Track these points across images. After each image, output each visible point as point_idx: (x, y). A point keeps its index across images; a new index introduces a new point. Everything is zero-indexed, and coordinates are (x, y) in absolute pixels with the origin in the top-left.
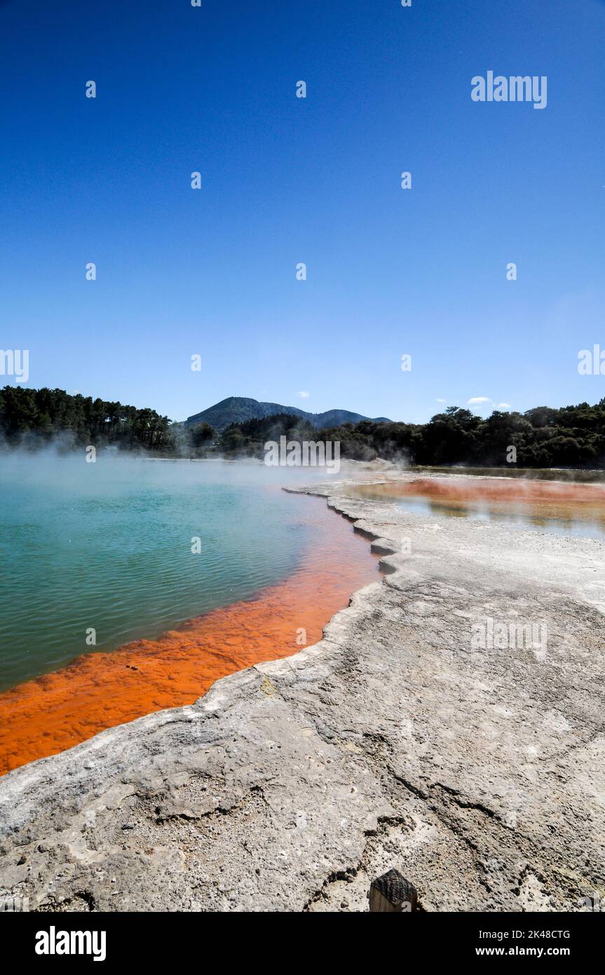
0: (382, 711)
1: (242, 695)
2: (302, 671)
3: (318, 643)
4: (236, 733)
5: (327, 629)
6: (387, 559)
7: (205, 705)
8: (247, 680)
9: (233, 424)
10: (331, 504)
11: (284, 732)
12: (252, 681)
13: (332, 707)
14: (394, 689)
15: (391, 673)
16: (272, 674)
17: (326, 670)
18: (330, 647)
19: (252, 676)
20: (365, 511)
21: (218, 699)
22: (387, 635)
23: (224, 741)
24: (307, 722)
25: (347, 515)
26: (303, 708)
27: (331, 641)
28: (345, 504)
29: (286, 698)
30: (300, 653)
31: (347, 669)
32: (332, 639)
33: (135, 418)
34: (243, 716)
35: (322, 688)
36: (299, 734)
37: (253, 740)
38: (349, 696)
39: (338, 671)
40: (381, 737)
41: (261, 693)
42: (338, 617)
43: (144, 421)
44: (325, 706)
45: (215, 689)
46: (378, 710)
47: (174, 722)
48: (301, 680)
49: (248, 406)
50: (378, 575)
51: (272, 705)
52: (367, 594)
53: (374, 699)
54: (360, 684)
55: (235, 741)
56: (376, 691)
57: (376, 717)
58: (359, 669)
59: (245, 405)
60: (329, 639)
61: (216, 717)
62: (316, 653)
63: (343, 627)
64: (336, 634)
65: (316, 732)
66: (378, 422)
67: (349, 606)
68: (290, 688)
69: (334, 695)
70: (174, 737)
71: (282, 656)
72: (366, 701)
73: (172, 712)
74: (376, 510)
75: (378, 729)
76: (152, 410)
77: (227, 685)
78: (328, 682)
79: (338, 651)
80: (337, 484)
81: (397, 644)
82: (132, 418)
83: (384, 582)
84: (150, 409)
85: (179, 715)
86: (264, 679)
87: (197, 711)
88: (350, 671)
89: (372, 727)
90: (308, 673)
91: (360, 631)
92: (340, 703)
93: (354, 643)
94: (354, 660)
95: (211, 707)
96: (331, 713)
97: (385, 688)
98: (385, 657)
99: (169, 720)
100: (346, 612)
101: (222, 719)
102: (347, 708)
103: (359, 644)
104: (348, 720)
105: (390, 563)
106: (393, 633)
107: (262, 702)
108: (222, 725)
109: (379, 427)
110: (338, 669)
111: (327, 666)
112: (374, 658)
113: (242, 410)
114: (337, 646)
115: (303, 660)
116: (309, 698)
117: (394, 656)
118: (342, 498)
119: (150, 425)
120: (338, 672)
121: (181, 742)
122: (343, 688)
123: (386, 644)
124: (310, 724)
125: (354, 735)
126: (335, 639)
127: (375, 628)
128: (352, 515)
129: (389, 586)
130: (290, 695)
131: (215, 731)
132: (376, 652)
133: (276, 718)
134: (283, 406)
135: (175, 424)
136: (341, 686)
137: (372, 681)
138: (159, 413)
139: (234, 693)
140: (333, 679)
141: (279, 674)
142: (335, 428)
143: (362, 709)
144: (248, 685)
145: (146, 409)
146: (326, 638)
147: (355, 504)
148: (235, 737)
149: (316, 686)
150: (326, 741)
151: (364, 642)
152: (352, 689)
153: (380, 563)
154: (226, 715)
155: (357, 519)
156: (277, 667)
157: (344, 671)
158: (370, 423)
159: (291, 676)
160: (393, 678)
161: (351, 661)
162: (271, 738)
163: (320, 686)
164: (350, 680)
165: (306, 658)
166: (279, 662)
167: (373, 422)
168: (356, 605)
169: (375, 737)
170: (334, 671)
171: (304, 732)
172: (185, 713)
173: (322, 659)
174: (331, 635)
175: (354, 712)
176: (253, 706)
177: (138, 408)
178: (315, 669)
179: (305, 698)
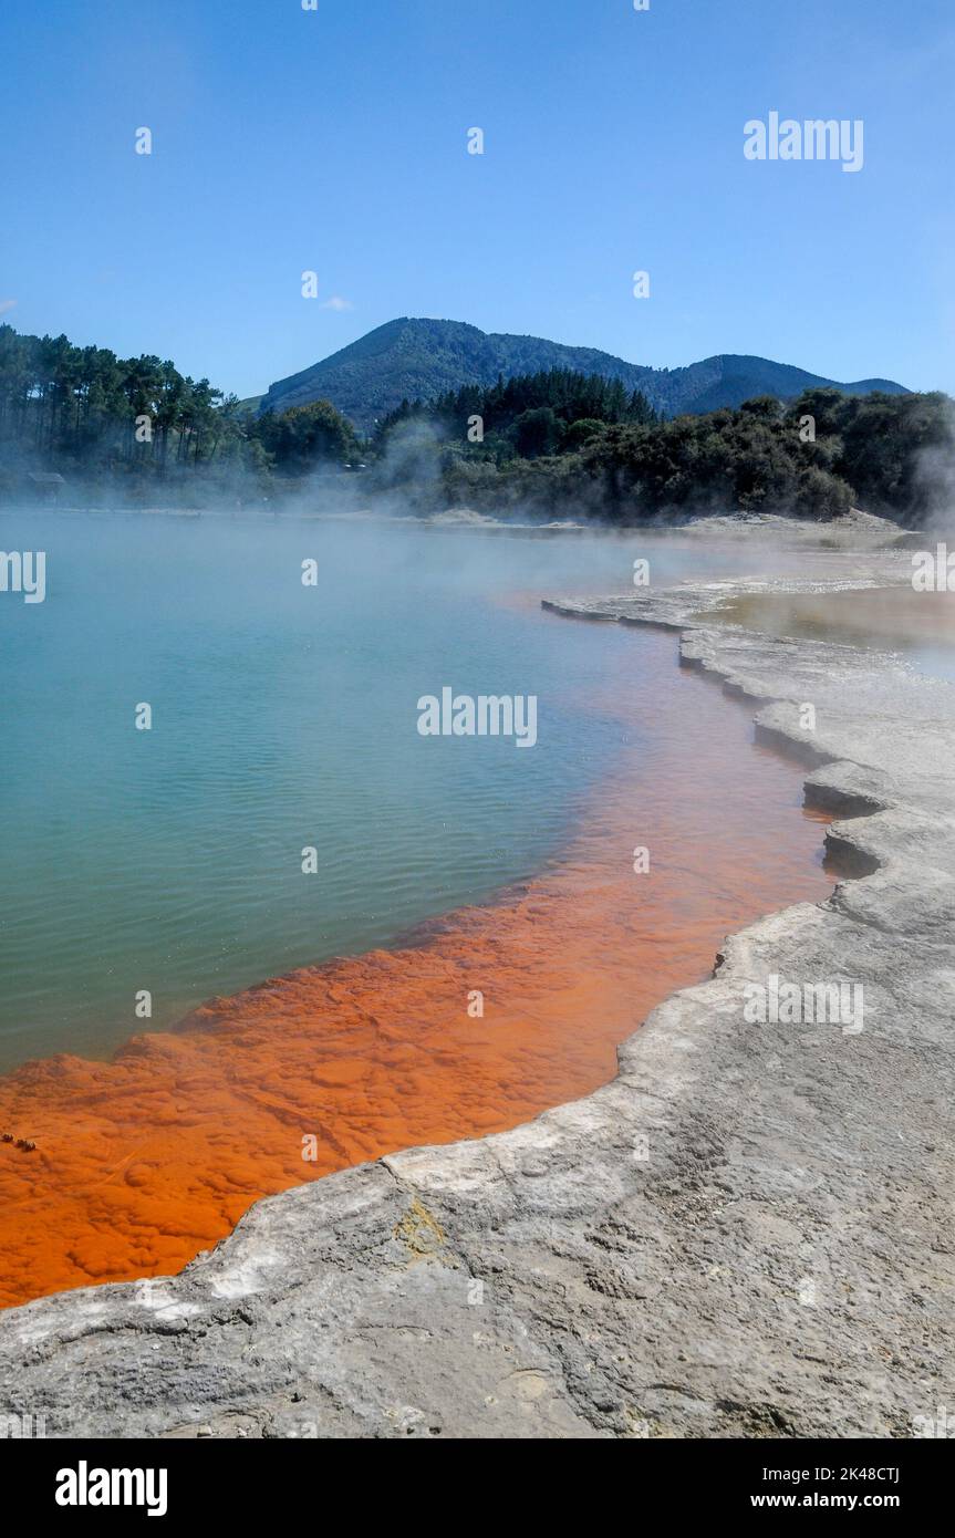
0: (788, 1328)
1: (336, 1253)
2: (537, 1182)
3: (599, 1095)
4: (302, 1374)
5: (632, 1049)
6: (853, 829)
7: (215, 1279)
8: (356, 1205)
9: (405, 403)
10: (692, 652)
11: (456, 1378)
12: (373, 1207)
13: (623, 1305)
14: (836, 1256)
15: (830, 1198)
16: (438, 1186)
17: (615, 1180)
18: (634, 1106)
19: (375, 1193)
20: (797, 674)
21: (258, 1261)
22: (827, 1075)
23: (261, 1399)
24: (536, 1351)
25: (738, 688)
26: (528, 1303)
27: (640, 1090)
28: (734, 652)
29: (478, 1266)
30: (534, 1125)
31: (688, 1180)
32: (645, 1083)
33: (113, 386)
34: (332, 1323)
35: (596, 1239)
36: (505, 1389)
37: (352, 1399)
38: (683, 1273)
39: (654, 1185)
40: (775, 1416)
41: (398, 1245)
42: (671, 1012)
43: (142, 397)
44: (600, 1300)
45: (251, 1227)
46: (775, 1323)
47: (110, 1330)
48: (531, 1211)
49: (453, 348)
50: (823, 879)
51: (428, 1286)
52: (774, 938)
53: (764, 1285)
54: (725, 1233)
55: (296, 1400)
56: (773, 1259)
57: (764, 1347)
58: (724, 1180)
59: (441, 344)
60: (634, 1081)
61: (245, 1319)
62: (589, 1124)
63: (685, 1044)
64: (661, 1064)
65: (561, 1384)
66: (862, 394)
67: (714, 976)
68: (493, 1235)
69: (635, 1266)
70: (105, 1379)
71: (482, 1127)
72: (737, 1289)
73: (107, 1296)
74: (832, 674)
75: (768, 1388)
76: (163, 359)
77: (291, 1218)
78: (620, 1219)
79: (659, 1123)
80: (716, 593)
81: (859, 1106)
82: (106, 388)
83: (836, 900)
84: (155, 359)
85: (124, 1310)
86: (411, 1201)
87: (187, 1297)
88: (694, 1186)
89: (748, 1378)
90: (557, 1188)
91: (739, 1057)
92: (651, 1291)
93: (718, 1098)
94: (711, 1153)
95: (233, 1284)
96: (615, 1325)
97: (807, 1249)
98: (816, 1146)
99: (96, 1323)
100: (699, 997)
101: (262, 1328)
102: (672, 1310)
103: (732, 1102)
104: (671, 1350)
105: (862, 843)
106: (851, 1070)
107: (397, 1276)
108: (262, 1347)
109: (863, 410)
110: (657, 1179)
111: (620, 1167)
112: (778, 1146)
113: (433, 360)
114: (659, 1105)
115: (542, 1145)
116: (549, 1269)
117: (848, 1145)
118: (727, 634)
119: (159, 406)
120: (652, 1186)
121: (125, 1395)
122: (666, 1241)
123: (822, 1103)
124: (545, 1359)
125: (686, 1402)
126: (655, 1083)
127: (790, 1049)
128: (755, 686)
129: (853, 916)
130: (493, 1256)
131: (236, 1365)
132: (787, 1127)
133: (437, 1332)
134: (560, 347)
135: (232, 405)
136: (658, 1234)
137: (768, 1227)
138: (183, 371)
139: (312, 1242)
140: (637, 1212)
141: (461, 1187)
142: (724, 414)
143: (722, 1317)
144: (360, 1220)
145: (145, 359)
146: (626, 1079)
147: (765, 655)
148: (299, 1388)
149: (576, 1236)
150: (590, 1419)
151: (752, 1093)
152: (696, 1247)
153: (830, 842)
154: (274, 1314)
155: (768, 701)
156: (458, 1165)
157: (675, 1185)
158: (834, 399)
159: (497, 1196)
160: (835, 1219)
161: (699, 1157)
162: (413, 1400)
163: (592, 1231)
164: (692, 1216)
165: (550, 1142)
166: (466, 1150)
167: (847, 395)
168: (735, 973)
169: (755, 1416)
170: (642, 1185)
171: (520, 1385)
172: (148, 1303)
173: (608, 1145)
174: (643, 1068)
175: (692, 1325)
176: (369, 1289)
177: (123, 355)
178: (579, 1178)
179: (537, 1271)
